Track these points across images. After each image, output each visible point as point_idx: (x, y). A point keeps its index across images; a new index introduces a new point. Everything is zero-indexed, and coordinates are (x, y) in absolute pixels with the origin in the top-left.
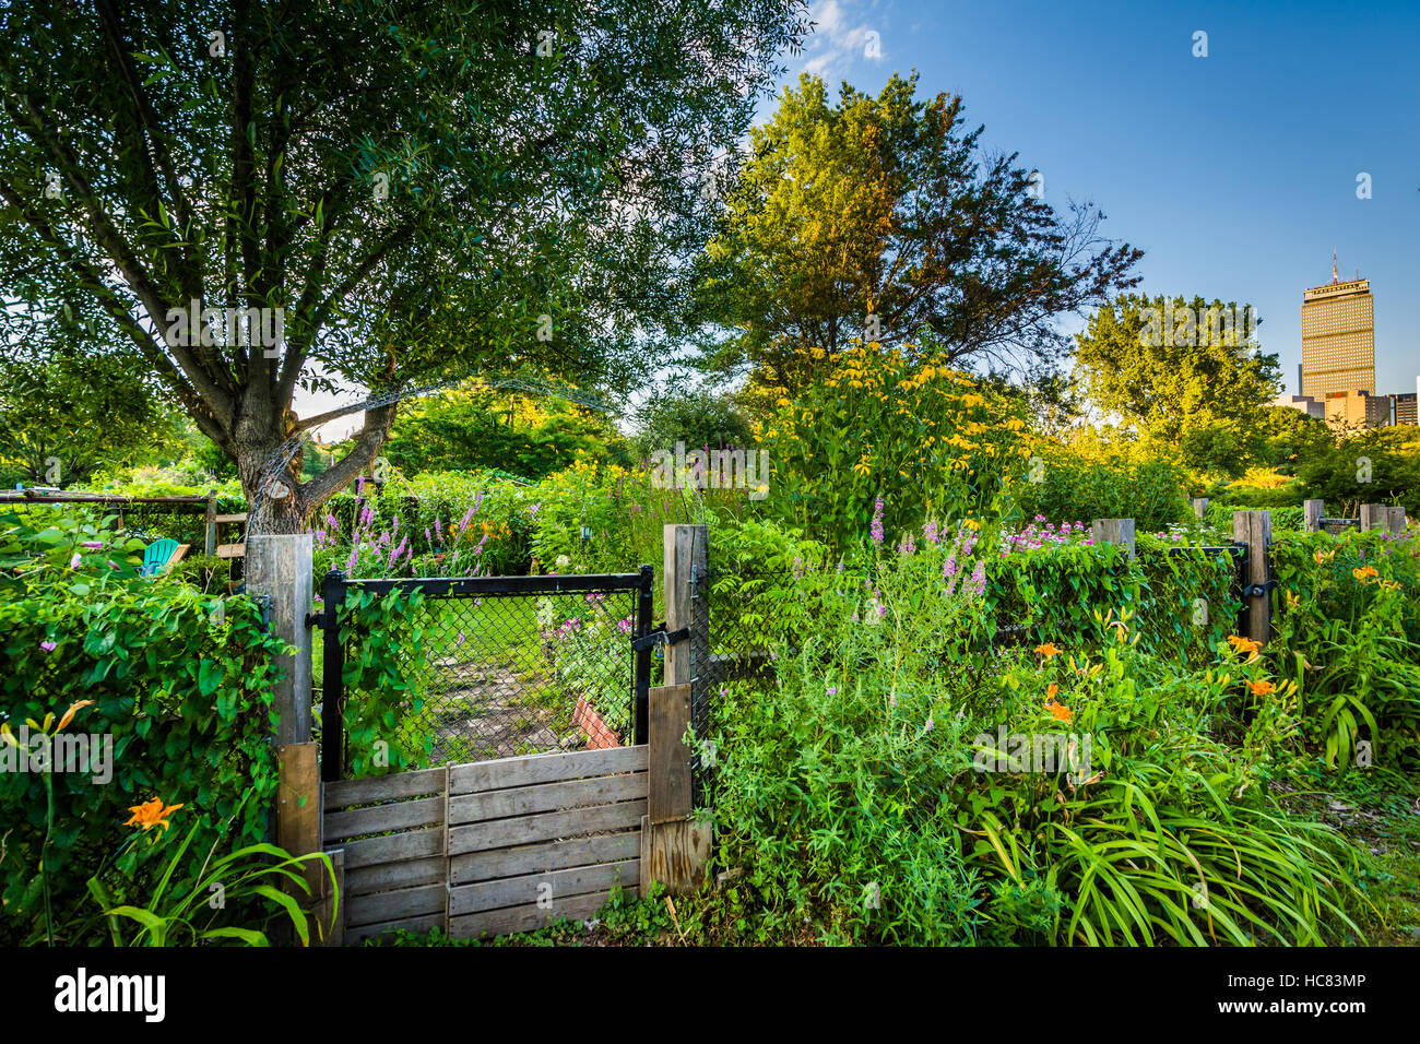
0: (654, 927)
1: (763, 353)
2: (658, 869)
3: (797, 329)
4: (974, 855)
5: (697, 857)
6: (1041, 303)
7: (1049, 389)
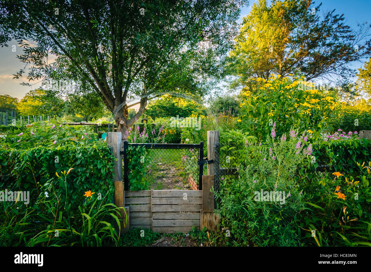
0: (203, 239)
1: (245, 83)
2: (205, 224)
3: (256, 75)
4: (305, 237)
5: (216, 222)
6: (344, 59)
7: (346, 88)
